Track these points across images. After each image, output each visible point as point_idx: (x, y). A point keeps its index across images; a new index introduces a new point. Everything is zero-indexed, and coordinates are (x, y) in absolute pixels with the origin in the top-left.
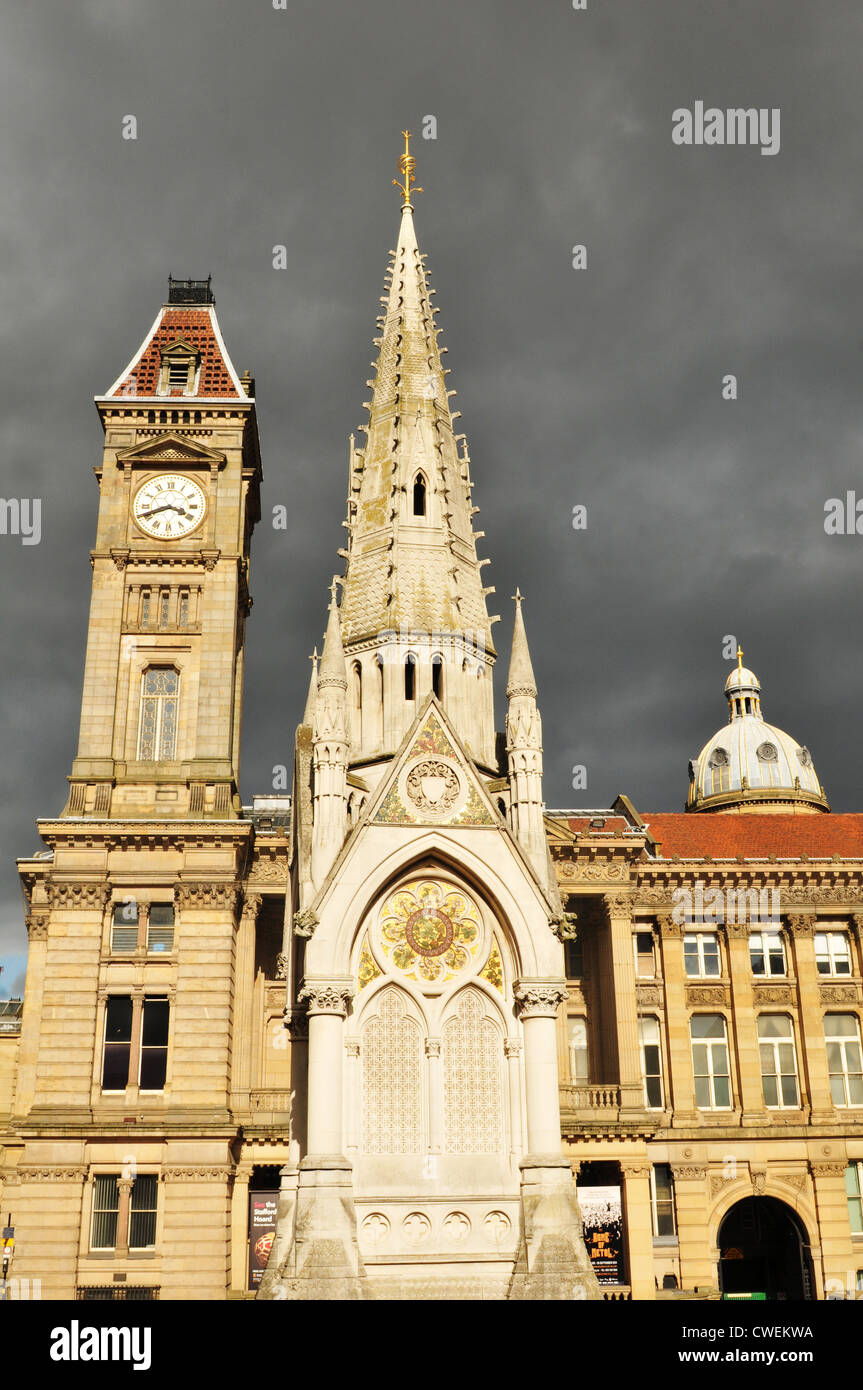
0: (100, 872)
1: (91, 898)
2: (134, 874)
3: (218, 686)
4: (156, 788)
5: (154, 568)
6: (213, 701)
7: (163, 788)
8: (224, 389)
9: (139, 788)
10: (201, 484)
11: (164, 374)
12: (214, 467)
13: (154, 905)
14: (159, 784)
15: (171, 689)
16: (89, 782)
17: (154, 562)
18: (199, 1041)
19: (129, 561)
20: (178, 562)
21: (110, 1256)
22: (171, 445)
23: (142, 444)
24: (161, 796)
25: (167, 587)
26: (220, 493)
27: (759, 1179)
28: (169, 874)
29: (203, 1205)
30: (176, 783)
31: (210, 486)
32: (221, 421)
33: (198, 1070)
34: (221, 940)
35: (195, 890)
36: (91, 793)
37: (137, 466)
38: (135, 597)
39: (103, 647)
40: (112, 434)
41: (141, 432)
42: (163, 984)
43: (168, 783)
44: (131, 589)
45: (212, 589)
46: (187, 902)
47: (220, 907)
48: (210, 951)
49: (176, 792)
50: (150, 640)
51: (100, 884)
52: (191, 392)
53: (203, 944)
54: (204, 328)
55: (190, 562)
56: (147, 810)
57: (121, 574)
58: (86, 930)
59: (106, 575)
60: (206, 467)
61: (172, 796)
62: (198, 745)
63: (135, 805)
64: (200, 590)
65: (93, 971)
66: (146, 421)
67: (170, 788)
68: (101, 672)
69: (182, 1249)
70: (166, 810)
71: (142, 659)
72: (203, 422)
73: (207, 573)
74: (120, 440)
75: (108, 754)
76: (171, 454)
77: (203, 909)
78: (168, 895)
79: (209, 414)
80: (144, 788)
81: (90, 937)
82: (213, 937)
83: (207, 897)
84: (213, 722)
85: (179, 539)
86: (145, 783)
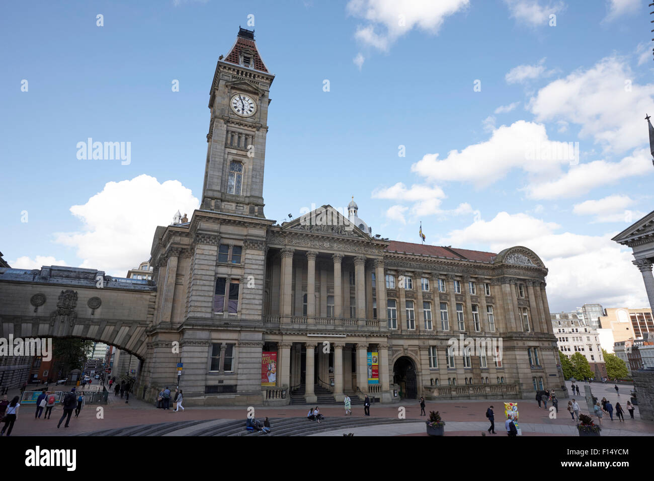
0: (217, 232)
1: (213, 241)
2: (229, 234)
3: (259, 172)
4: (236, 204)
5: (237, 126)
6: (258, 177)
7: (238, 205)
8: (263, 70)
9: (230, 204)
10: (255, 100)
11: (241, 59)
12: (260, 95)
13: (235, 246)
14: (237, 203)
15: (240, 170)
16: (212, 198)
17: (237, 123)
18: (252, 297)
19: (228, 122)
20: (246, 125)
21: (218, 374)
22: (245, 84)
23: (235, 81)
24: (237, 207)
25: (241, 134)
26: (262, 105)
27: (406, 351)
28: (242, 235)
29: (253, 355)
30: (243, 204)
31: (258, 102)
32: (262, 80)
33: (252, 307)
34: (260, 261)
35: (252, 243)
36: (213, 203)
37: (233, 88)
38: (230, 135)
39: (218, 150)
40: (223, 75)
41: (233, 77)
42: (238, 275)
43: (241, 203)
44: (228, 132)
45: (258, 137)
46: (249, 246)
47: (260, 249)
48: (256, 264)
49: (243, 207)
50: (234, 151)
51: (217, 236)
52: (251, 67)
53: (254, 262)
54: (253, 47)
55: (250, 126)
56: (233, 212)
57: (225, 126)
58: (211, 252)
59: (220, 125)
60: (257, 94)
61: (242, 208)
62: (251, 191)
63: (228, 209)
64: (253, 137)
65: (214, 268)
66: (236, 73)
67: (241, 205)
68: (217, 159)
69: (245, 371)
70: (240, 213)
71: (231, 158)
72: (256, 79)
73: (256, 132)
74: (226, 78)
75: (219, 189)
76: (244, 87)
77: (254, 249)
78: (241, 243)
79: (259, 76)
80: (232, 204)
81: (212, 255)
82: (257, 260)
83: (256, 245)
84: (257, 184)
85: (246, 117)
86: (232, 202)
